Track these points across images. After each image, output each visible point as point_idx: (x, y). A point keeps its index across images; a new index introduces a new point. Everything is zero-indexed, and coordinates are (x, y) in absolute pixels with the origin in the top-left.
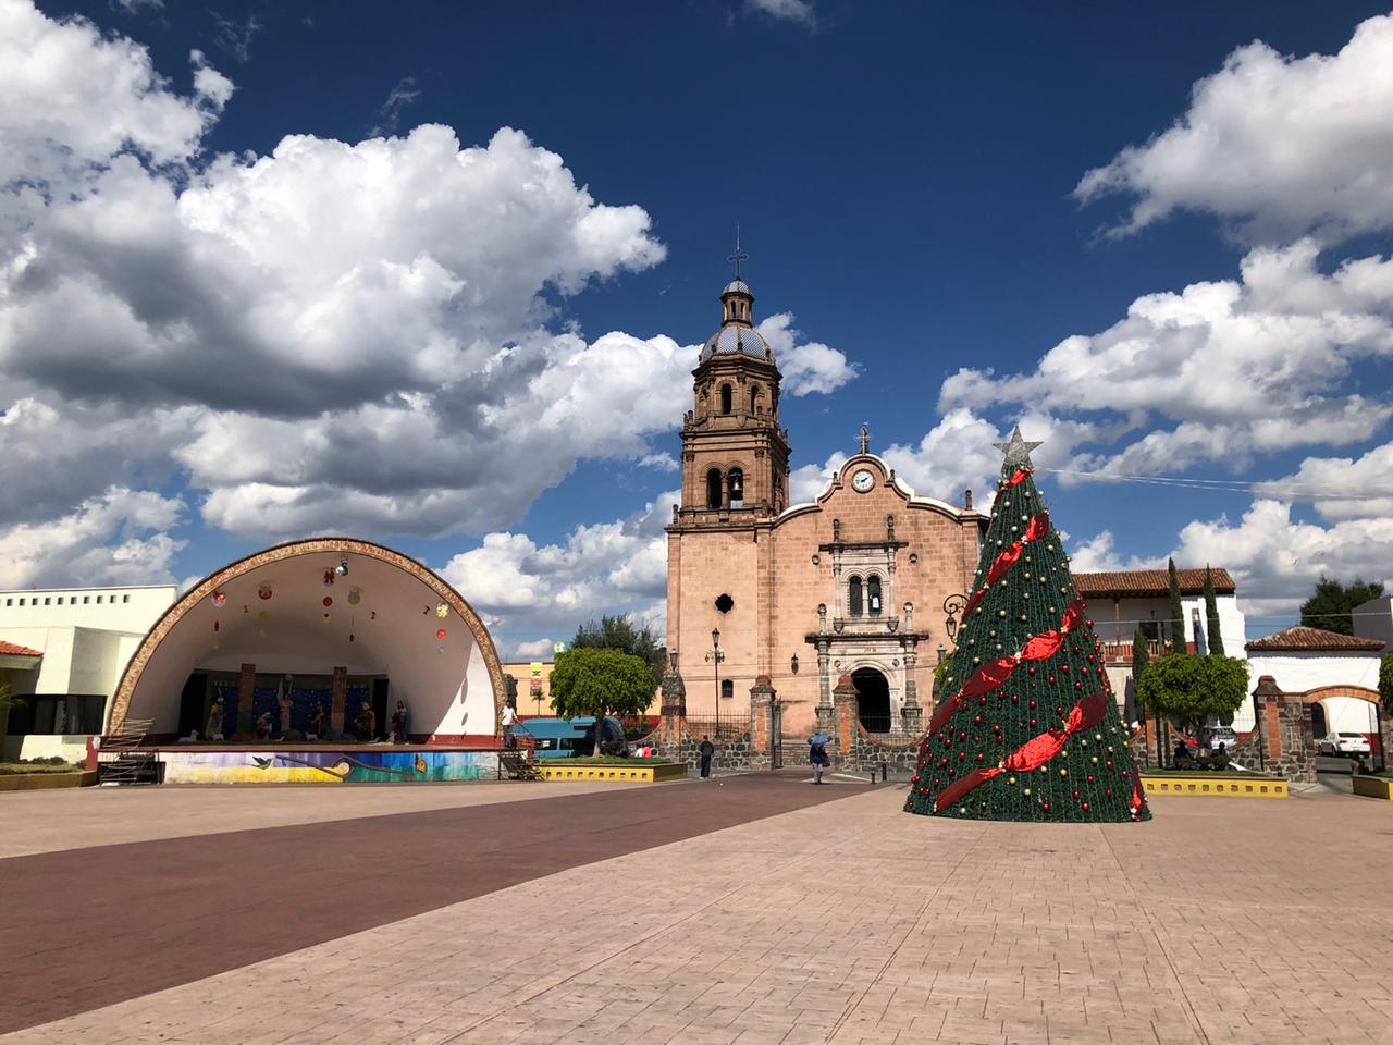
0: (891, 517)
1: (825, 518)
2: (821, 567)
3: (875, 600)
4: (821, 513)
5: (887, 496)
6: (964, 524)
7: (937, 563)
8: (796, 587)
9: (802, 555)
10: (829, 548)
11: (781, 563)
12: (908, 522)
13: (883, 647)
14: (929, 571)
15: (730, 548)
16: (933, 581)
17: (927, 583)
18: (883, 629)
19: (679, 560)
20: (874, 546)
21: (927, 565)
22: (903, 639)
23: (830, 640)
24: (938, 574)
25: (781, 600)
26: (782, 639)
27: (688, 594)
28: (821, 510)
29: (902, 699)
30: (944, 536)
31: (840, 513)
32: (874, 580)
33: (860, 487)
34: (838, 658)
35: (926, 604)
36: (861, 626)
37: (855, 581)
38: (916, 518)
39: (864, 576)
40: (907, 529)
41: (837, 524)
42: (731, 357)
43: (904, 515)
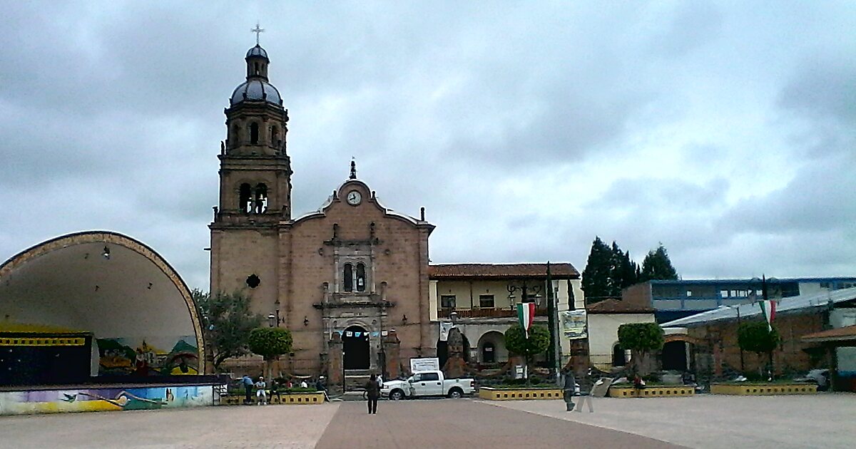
0: (373, 224)
1: (328, 223)
2: (325, 257)
3: (361, 280)
4: (325, 219)
5: (371, 210)
6: (421, 230)
7: (402, 256)
8: (307, 270)
9: (311, 248)
10: (331, 244)
11: (296, 254)
12: (384, 228)
13: (366, 312)
14: (397, 261)
15: (259, 241)
16: (399, 268)
17: (396, 270)
18: (366, 300)
19: (219, 249)
20: (360, 243)
21: (397, 257)
22: (379, 306)
23: (331, 307)
24: (403, 263)
25: (297, 279)
26: (297, 307)
27: (226, 274)
28: (325, 217)
29: (378, 347)
30: (407, 238)
31: (337, 219)
32: (361, 266)
33: (352, 202)
34: (335, 320)
35: (395, 283)
36: (350, 298)
37: (348, 267)
38: (390, 225)
39: (354, 264)
40: (384, 233)
41: (336, 227)
42: (258, 103)
43: (381, 224)
